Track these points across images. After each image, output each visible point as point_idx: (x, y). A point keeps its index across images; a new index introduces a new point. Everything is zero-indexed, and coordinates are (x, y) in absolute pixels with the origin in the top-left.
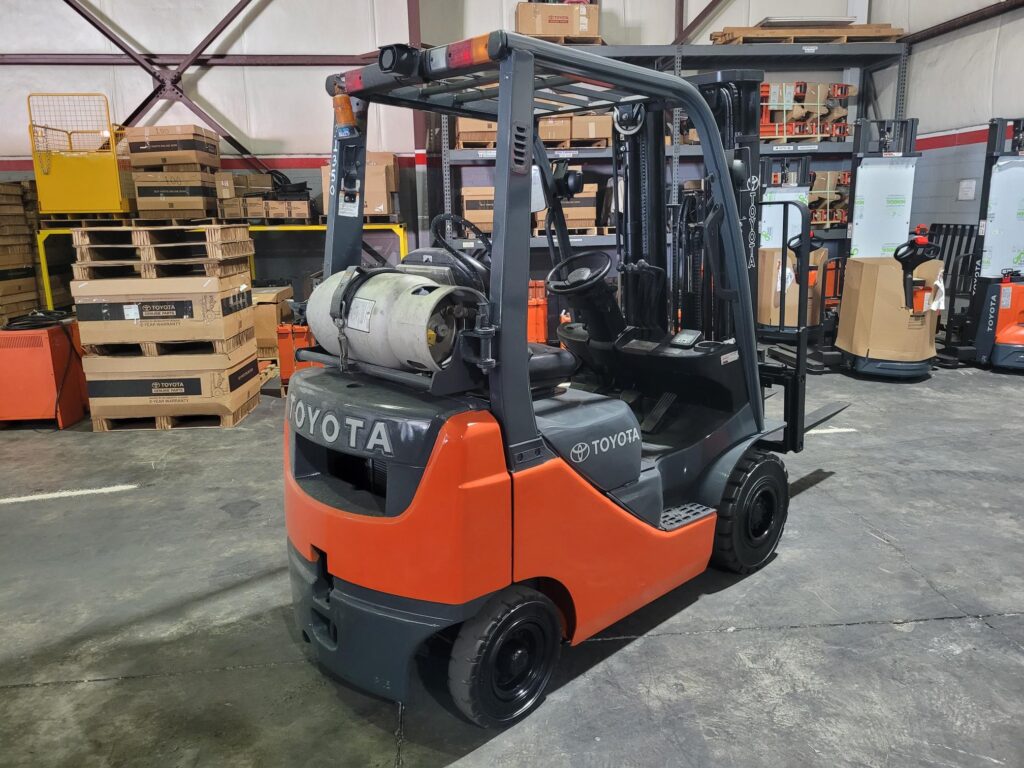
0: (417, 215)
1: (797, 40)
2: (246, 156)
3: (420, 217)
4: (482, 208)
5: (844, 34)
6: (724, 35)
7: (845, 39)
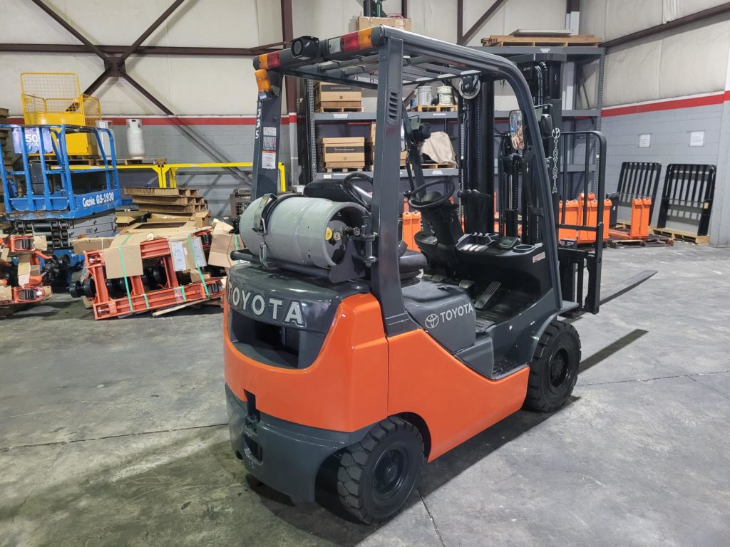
0: (290, 157)
1: (537, 44)
2: (170, 116)
3: (292, 158)
4: (337, 152)
5: (566, 41)
6: (490, 40)
7: (567, 45)
